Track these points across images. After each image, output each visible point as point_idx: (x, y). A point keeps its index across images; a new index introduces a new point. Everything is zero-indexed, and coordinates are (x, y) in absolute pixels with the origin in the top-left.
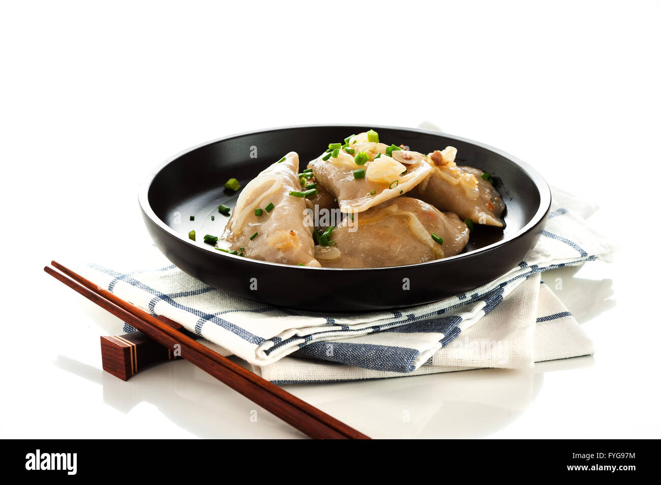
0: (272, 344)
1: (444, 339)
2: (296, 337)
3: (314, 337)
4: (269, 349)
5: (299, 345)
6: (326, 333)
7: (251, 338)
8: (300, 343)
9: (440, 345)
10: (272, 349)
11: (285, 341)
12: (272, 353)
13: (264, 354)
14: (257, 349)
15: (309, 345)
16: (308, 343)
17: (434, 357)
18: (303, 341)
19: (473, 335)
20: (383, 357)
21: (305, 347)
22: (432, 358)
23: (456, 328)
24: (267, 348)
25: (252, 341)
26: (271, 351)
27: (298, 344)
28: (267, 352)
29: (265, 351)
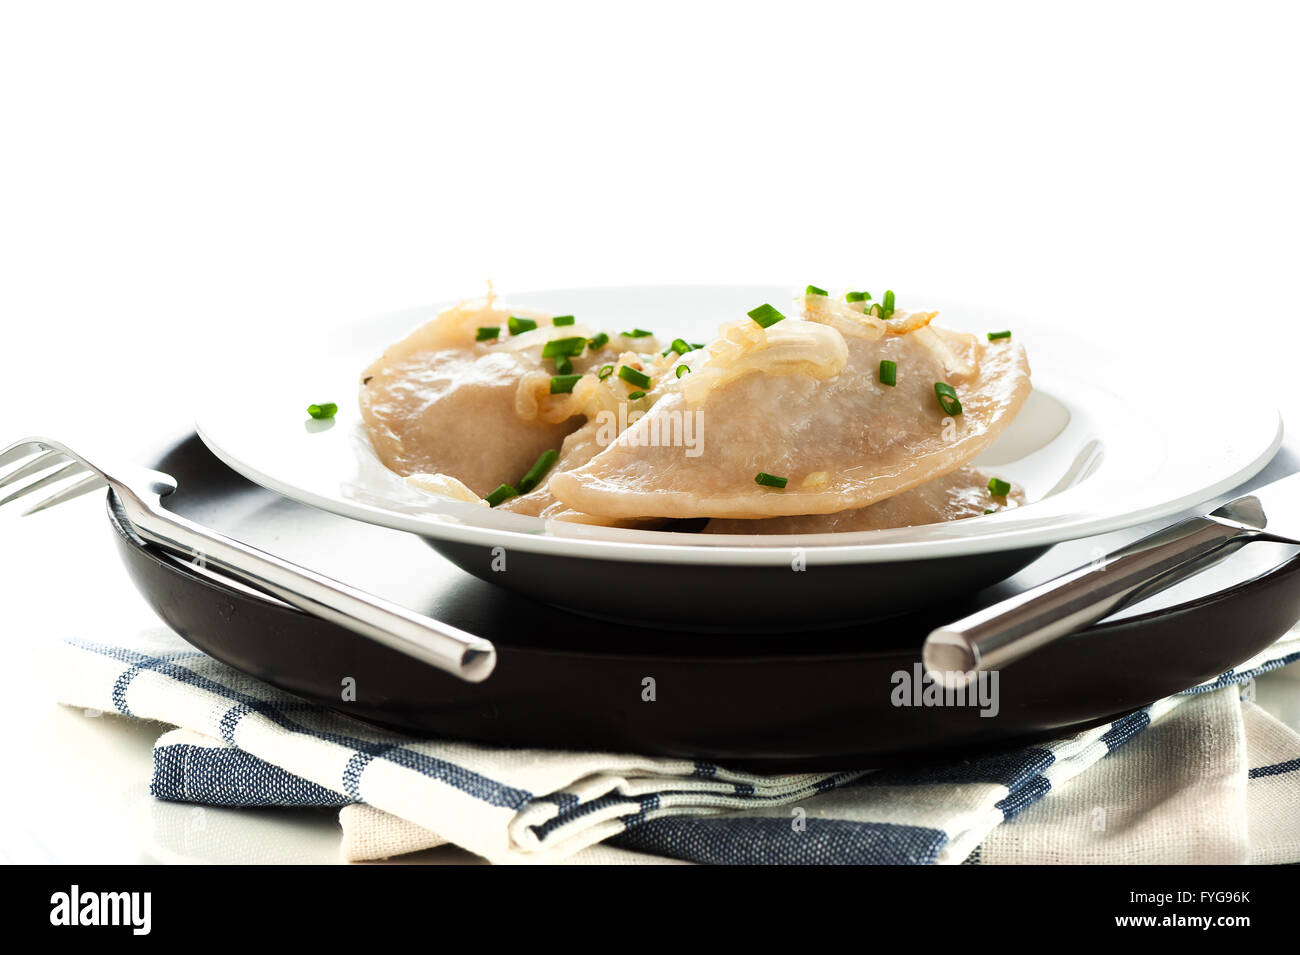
0: (551, 811)
1: (1009, 798)
2: (614, 797)
3: (665, 801)
4: (545, 825)
5: (625, 819)
6: (695, 796)
7: (496, 793)
8: (627, 812)
9: (1000, 815)
10: (552, 824)
11: (586, 804)
12: (553, 836)
13: (533, 836)
14: (514, 821)
15: (650, 822)
16: (649, 817)
17: (984, 846)
18: (634, 808)
19: (1083, 796)
20: (851, 851)
21: (639, 826)
22: (979, 848)
23: (1039, 777)
24: (540, 822)
25: (498, 801)
26: (551, 829)
27: (621, 815)
28: (541, 832)
29: (534, 829)
